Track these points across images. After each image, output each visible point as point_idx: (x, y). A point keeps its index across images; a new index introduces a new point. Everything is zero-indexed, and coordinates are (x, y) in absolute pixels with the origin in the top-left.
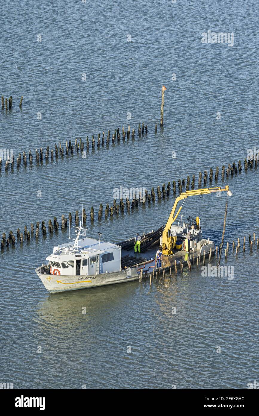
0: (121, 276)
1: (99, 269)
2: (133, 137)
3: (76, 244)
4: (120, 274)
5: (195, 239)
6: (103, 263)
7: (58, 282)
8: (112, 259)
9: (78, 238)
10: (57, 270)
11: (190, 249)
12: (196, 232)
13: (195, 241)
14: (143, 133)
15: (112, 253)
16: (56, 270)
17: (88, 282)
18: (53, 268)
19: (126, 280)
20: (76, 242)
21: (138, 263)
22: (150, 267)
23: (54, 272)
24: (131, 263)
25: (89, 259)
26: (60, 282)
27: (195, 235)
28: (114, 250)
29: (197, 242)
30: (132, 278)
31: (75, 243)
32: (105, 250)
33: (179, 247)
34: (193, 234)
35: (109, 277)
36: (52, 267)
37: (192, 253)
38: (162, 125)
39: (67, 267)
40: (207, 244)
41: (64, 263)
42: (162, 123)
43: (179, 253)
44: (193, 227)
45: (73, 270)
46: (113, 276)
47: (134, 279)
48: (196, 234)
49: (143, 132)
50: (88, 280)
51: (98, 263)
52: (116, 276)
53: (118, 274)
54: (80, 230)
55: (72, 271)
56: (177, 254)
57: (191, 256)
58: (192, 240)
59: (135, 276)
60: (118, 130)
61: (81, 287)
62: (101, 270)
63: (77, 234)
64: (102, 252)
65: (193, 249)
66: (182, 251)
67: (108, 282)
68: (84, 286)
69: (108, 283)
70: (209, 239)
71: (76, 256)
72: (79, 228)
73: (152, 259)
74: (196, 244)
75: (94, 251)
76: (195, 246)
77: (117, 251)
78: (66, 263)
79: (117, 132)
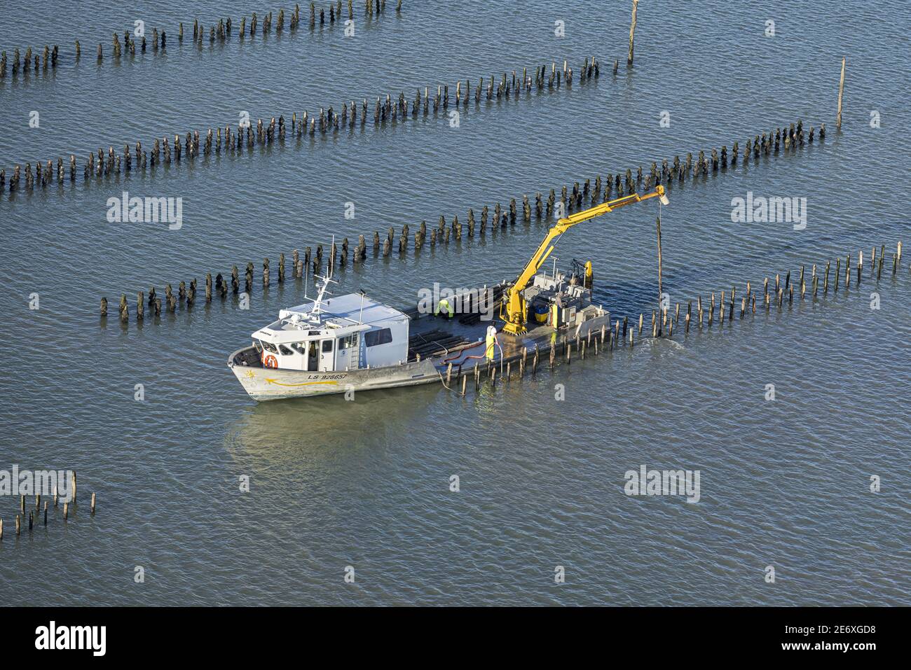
0: (399, 375)
1: (357, 359)
2: (569, 82)
3: (317, 308)
4: (397, 371)
5: (573, 304)
6: (367, 348)
7: (270, 381)
8: (390, 340)
9: (320, 297)
10: (273, 357)
11: (560, 323)
12: (579, 291)
13: (573, 310)
14: (590, 75)
15: (389, 330)
16: (270, 358)
17: (330, 383)
18: (266, 353)
19: (412, 382)
20: (316, 306)
21: (448, 347)
22: (468, 358)
23: (267, 360)
24: (434, 348)
25: (335, 340)
26: (272, 381)
27: (575, 298)
28: (393, 323)
29: (578, 311)
30: (426, 378)
31: (315, 308)
32: (373, 324)
33: (542, 317)
34: (572, 296)
35: (375, 376)
36: (265, 351)
37: (565, 332)
38: (630, 62)
39: (292, 353)
40: (597, 315)
41: (285, 345)
42: (630, 59)
43: (539, 331)
44: (573, 281)
45: (303, 359)
46: (382, 375)
47: (429, 380)
48: (578, 295)
49: (591, 73)
50: (329, 380)
51: (357, 348)
52: (390, 373)
53: (394, 371)
54: (326, 283)
55: (299, 361)
56: (535, 332)
57: (562, 337)
58: (566, 307)
59: (432, 374)
60: (544, 69)
61: (317, 391)
62: (361, 360)
63: (318, 291)
64: (366, 327)
65: (568, 324)
66: (548, 326)
67: (372, 385)
68: (323, 390)
69: (374, 387)
70: (601, 306)
71: (310, 334)
72: (324, 279)
73: (480, 340)
74: (574, 315)
75: (349, 326)
76: (572, 319)
77: (400, 327)
78: (289, 346)
79: (541, 72)
